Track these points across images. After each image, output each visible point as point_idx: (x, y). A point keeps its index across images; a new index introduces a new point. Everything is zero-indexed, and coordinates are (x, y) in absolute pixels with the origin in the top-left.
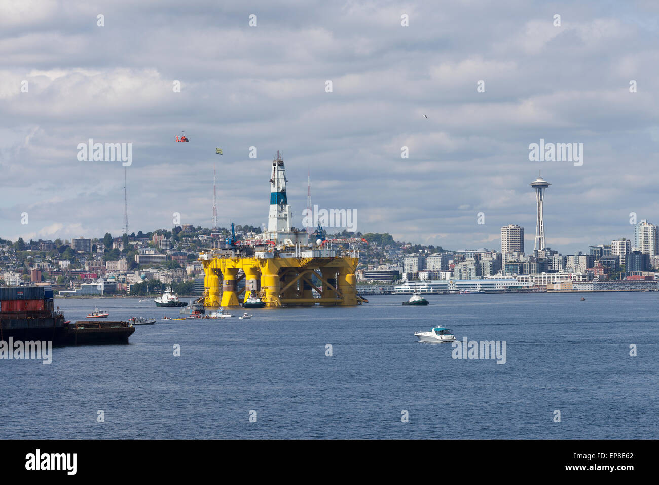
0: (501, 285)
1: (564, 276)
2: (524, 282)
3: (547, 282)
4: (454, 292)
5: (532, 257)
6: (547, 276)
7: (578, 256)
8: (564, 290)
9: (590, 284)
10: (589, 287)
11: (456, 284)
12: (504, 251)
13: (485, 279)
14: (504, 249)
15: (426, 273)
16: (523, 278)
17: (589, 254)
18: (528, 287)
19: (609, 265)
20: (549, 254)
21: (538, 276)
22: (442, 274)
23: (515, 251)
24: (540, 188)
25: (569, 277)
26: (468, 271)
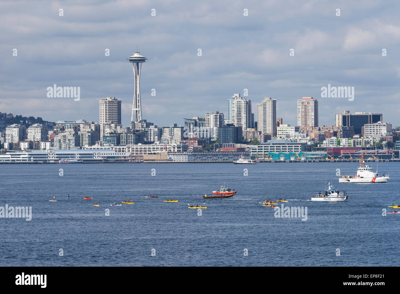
0: (99, 155)
1: (160, 147)
2: (121, 153)
3: (143, 152)
4: (53, 161)
5: (128, 128)
6: (143, 147)
7: (174, 128)
8: (159, 160)
9: (185, 154)
10: (183, 158)
11: (55, 153)
12: (102, 123)
13: (84, 148)
14: (102, 121)
15: (26, 143)
16: (120, 149)
17: (183, 126)
18: (125, 157)
20: (145, 126)
21: (135, 147)
22: (42, 144)
23: (112, 123)
24: (138, 62)
25: (165, 148)
26: (67, 141)
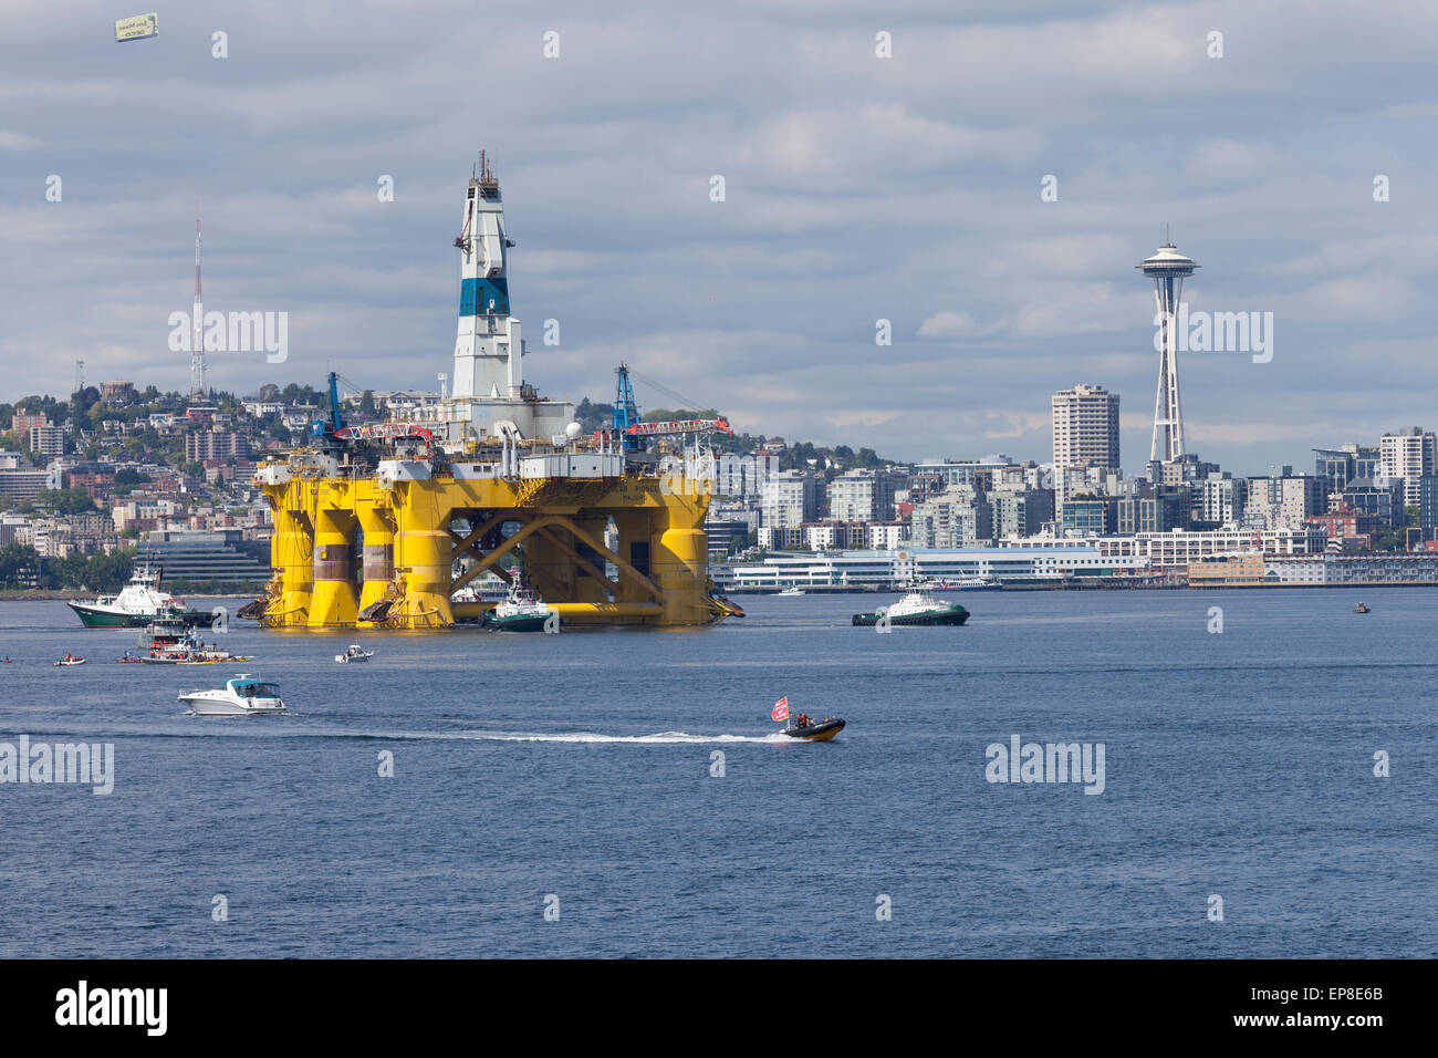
0: (1051, 564)
1: (1239, 539)
2: (1121, 558)
3: (1188, 556)
5: (1142, 481)
6: (1188, 540)
7: (1282, 478)
9: (1316, 562)
10: (1311, 573)
11: (917, 560)
12: (1061, 464)
13: (1005, 545)
14: (1062, 459)
15: (827, 529)
16: (1116, 544)
17: (1313, 473)
18: (1131, 571)
19: (1373, 507)
20: (1193, 474)
21: (1162, 540)
22: (876, 533)
23: (1092, 465)
24: (1169, 275)
25: (1254, 543)
26: (953, 523)
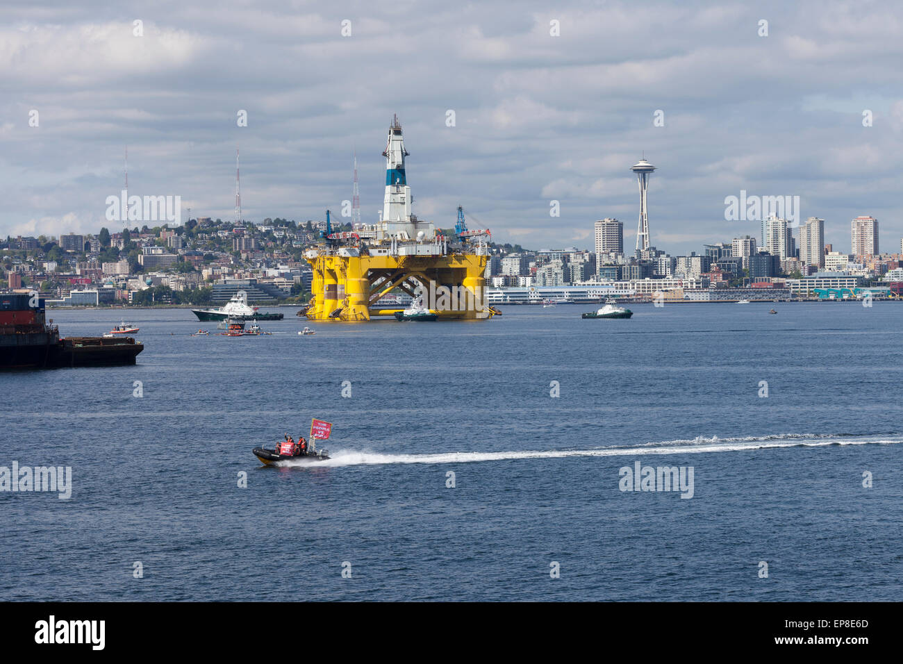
0: (595, 293)
1: (673, 282)
2: (624, 290)
3: (652, 289)
4: (535, 302)
5: (633, 258)
6: (652, 283)
7: (691, 257)
9: (706, 292)
10: (704, 297)
11: (538, 291)
12: (599, 251)
13: (575, 285)
14: (599, 249)
15: (501, 279)
16: (622, 285)
17: (704, 255)
18: (628, 296)
19: (729, 269)
20: (654, 255)
21: (641, 283)
22: (521, 280)
23: (611, 251)
24: (644, 172)
25: (680, 284)
26: (553, 276)
